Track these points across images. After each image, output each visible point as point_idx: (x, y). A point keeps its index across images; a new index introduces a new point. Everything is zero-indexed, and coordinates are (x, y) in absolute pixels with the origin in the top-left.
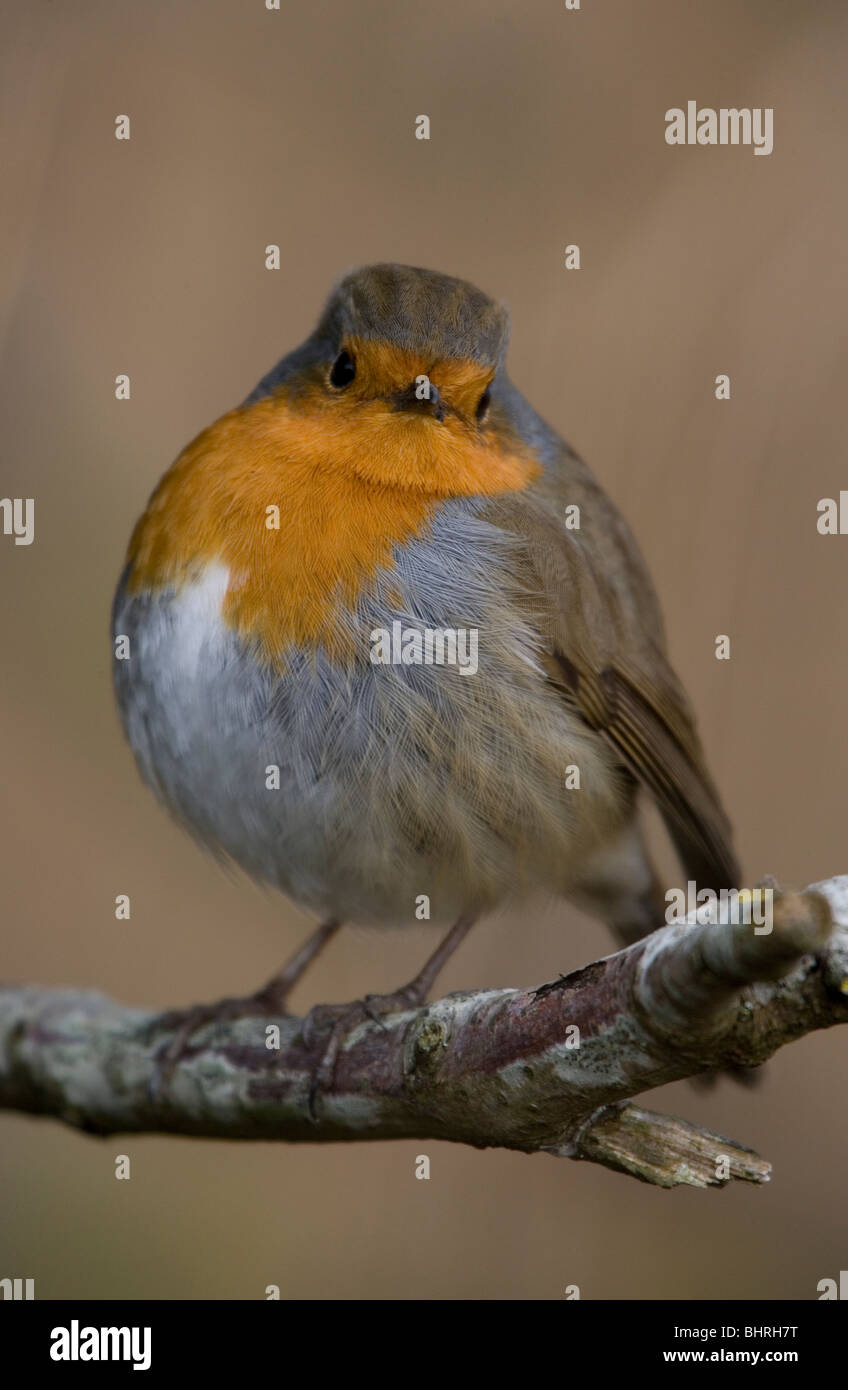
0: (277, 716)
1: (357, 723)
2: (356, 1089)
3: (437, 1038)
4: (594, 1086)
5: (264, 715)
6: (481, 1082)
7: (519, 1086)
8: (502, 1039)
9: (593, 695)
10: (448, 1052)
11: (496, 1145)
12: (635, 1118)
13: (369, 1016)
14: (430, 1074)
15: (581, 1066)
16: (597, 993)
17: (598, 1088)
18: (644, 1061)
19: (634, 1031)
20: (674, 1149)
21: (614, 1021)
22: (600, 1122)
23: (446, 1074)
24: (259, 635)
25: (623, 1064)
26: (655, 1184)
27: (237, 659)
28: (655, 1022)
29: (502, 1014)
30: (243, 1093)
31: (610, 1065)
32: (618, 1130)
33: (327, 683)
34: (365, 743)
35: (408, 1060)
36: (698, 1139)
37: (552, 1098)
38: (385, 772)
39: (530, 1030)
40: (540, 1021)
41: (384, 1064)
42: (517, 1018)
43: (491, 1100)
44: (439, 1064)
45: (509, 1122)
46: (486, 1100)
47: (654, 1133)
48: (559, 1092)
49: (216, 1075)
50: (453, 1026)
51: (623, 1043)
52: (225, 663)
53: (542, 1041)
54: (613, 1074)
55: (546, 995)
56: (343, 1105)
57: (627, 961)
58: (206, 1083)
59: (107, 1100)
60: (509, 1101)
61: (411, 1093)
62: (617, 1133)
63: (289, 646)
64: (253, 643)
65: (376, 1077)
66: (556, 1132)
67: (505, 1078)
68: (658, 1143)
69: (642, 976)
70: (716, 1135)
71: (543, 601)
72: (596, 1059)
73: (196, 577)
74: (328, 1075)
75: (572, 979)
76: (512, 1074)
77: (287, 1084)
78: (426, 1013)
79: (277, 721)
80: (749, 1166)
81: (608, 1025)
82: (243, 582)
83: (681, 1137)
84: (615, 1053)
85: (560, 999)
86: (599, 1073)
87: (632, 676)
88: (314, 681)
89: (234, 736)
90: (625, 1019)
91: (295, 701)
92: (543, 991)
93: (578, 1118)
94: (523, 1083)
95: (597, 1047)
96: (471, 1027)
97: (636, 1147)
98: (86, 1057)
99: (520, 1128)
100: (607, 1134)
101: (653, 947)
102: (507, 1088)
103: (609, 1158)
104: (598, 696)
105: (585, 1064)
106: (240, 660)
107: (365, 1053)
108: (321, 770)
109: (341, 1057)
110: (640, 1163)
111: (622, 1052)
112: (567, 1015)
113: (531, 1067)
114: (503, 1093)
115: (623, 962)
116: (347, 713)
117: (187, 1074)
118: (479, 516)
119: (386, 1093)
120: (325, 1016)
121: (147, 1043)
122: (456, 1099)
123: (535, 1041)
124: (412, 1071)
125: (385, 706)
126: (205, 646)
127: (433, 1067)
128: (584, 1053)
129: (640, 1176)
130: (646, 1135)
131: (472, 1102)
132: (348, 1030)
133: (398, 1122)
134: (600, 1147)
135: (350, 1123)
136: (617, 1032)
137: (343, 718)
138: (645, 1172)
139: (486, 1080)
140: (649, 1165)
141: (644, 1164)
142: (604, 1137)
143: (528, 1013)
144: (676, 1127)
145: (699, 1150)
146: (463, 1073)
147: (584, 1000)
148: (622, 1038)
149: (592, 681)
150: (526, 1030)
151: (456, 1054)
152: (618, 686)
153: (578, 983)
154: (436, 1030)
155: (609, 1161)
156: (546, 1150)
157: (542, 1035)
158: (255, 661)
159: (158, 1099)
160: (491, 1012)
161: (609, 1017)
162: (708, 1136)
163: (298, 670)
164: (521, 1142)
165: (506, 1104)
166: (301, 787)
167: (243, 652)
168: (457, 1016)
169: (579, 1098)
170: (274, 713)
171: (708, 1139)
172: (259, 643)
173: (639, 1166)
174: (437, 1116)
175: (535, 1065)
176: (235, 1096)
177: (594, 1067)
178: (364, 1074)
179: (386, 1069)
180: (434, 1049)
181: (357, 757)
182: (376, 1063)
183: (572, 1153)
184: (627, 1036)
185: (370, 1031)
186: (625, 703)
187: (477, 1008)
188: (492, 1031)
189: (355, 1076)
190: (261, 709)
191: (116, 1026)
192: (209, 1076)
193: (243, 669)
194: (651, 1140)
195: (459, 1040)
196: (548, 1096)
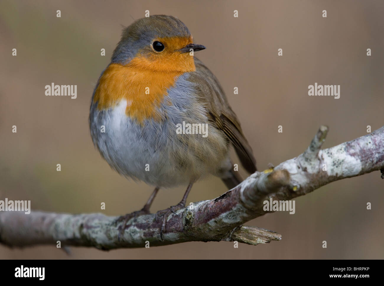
0: (143, 138)
1: (164, 136)
2: (172, 231)
3: (191, 216)
4: (233, 223)
5: (140, 138)
6: (204, 226)
7: (214, 226)
8: (208, 214)
9: (219, 122)
10: (194, 219)
11: (210, 241)
12: (244, 229)
13: (172, 212)
14: (190, 225)
15: (229, 219)
16: (230, 199)
17: (234, 223)
18: (245, 215)
19: (241, 208)
20: (255, 235)
21: (236, 206)
22: (236, 231)
23: (195, 225)
24: (136, 117)
25: (240, 216)
26: (252, 245)
27: (131, 124)
28: (247, 205)
29: (206, 208)
30: (142, 236)
31: (237, 217)
32: (240, 232)
33: (155, 127)
34: (166, 141)
35: (184, 222)
36: (261, 231)
37: (223, 227)
38: (172, 148)
39: (215, 211)
40: (217, 208)
41: (178, 224)
42: (211, 208)
43: (207, 230)
44: (192, 223)
45: (212, 235)
46: (206, 230)
47: (250, 231)
48: (224, 226)
49: (135, 232)
50: (194, 212)
51: (239, 211)
52: (128, 126)
53: (218, 213)
54: (238, 219)
55: (217, 201)
56: (169, 236)
57: (237, 190)
58: (132, 234)
59: (107, 242)
60: (212, 230)
61: (186, 231)
62: (240, 233)
63: (144, 119)
64: (134, 120)
65: (176, 228)
66: (225, 236)
67: (210, 224)
68: (251, 234)
69: (242, 194)
70: (266, 230)
71: (204, 99)
72: (233, 216)
73: (118, 104)
74: (164, 229)
75: (223, 197)
76: (212, 222)
77: (154, 232)
78: (187, 210)
79: (143, 139)
80: (276, 236)
81: (235, 207)
82: (131, 104)
83: (257, 231)
84: (237, 214)
85: (221, 202)
86: (234, 220)
87: (227, 116)
88: (152, 127)
89: (132, 144)
90: (239, 205)
91: (147, 133)
92: (216, 200)
93: (230, 231)
94: (215, 224)
95: (233, 213)
96: (199, 212)
97: (246, 236)
98: (101, 231)
99: (215, 236)
100: (238, 234)
101: (243, 186)
102: (211, 226)
103: (239, 240)
104: (220, 122)
105: (230, 218)
106: (132, 124)
107: (172, 222)
108: (156, 150)
109: (167, 223)
110: (247, 240)
111: (239, 214)
112: (224, 206)
113: (216, 220)
114: (210, 228)
115: (236, 191)
116: (161, 134)
117: (127, 233)
118: (187, 80)
119: (180, 231)
120: (161, 213)
121: (116, 226)
122: (198, 231)
123: (216, 214)
124: (186, 225)
125: (170, 131)
126: (121, 122)
127: (191, 223)
128: (229, 215)
129: (248, 243)
130: (248, 232)
131: (202, 231)
132: (167, 216)
133: (184, 238)
134: (237, 237)
135: (172, 240)
136: (237, 209)
137: (160, 136)
138: (249, 242)
139: (205, 225)
140: (250, 240)
141: (249, 240)
142: (237, 235)
143: (213, 207)
144: (255, 229)
145: (262, 234)
146: (199, 224)
147: (227, 202)
148: (239, 210)
149: (218, 118)
150: (213, 211)
151: (196, 219)
152: (224, 119)
153: (225, 197)
154: (190, 214)
155: (239, 241)
156: (223, 240)
157: (218, 212)
158: (135, 125)
159: (121, 240)
160: (204, 207)
161: (234, 205)
162: (264, 230)
163: (147, 125)
164: (217, 239)
165: (211, 230)
166: (151, 155)
167: (132, 122)
168: (195, 209)
169: (230, 226)
170: (142, 137)
171: (264, 231)
172: (136, 120)
173: (247, 241)
174: (193, 235)
175: (217, 220)
176: (140, 237)
177: (232, 218)
178: (173, 227)
179: (179, 225)
180: (190, 219)
181: (165, 145)
182: (176, 224)
183: (229, 240)
184: (240, 209)
185: (173, 216)
186: (226, 123)
187: (200, 207)
188: (205, 212)
189: (171, 228)
190: (138, 137)
191: (107, 222)
192: (133, 233)
193: (132, 127)
194: (249, 234)
195: (196, 216)
196: (222, 227)
